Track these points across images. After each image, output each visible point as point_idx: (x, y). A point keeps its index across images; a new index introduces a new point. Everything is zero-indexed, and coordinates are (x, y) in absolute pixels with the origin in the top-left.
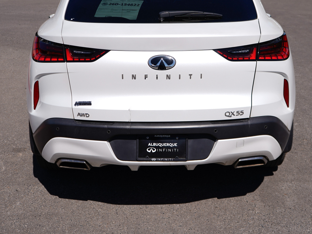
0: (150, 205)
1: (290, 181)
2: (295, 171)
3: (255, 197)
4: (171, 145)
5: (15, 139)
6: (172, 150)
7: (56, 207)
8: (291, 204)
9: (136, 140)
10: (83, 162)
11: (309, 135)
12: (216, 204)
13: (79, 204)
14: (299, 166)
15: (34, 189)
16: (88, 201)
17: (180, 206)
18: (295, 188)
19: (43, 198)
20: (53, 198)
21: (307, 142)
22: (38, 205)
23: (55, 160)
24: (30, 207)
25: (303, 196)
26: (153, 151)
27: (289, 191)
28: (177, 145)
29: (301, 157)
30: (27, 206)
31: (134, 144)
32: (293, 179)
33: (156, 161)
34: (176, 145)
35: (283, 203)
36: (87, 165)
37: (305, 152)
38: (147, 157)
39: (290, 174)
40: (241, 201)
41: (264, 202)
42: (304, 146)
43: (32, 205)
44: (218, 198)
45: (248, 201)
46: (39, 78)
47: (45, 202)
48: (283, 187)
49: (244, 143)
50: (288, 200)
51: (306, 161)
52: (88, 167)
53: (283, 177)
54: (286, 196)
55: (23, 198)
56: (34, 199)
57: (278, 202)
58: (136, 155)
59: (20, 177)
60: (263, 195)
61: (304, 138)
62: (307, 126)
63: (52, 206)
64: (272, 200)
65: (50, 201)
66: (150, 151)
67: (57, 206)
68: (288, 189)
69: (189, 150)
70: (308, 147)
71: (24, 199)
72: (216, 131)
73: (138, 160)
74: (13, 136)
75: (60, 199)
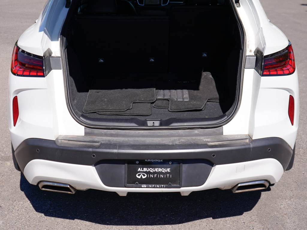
0: (141, 226)
1: (289, 198)
2: (293, 186)
3: (253, 217)
4: (164, 170)
5: (4, 146)
6: (164, 176)
7: (40, 227)
8: (292, 226)
9: (124, 164)
10: (66, 186)
11: (305, 143)
12: (211, 226)
13: (65, 224)
14: (297, 180)
15: (19, 205)
16: (75, 220)
17: (172, 227)
18: (295, 207)
19: (28, 216)
20: (39, 216)
21: (303, 151)
22: (21, 225)
23: (37, 182)
24: (13, 228)
25: (304, 216)
26: (143, 177)
27: (289, 210)
28: (170, 170)
29: (298, 169)
30: (11, 226)
31: (123, 169)
32: (292, 196)
33: (147, 187)
34: (168, 170)
35: (283, 226)
36: (71, 189)
37: (302, 163)
38: (137, 184)
39: (288, 190)
40: (238, 222)
41: (262, 224)
42: (300, 155)
43: (15, 224)
44: (213, 218)
45: (245, 222)
46: (17, 94)
47: (30, 221)
48: (281, 206)
49: (244, 168)
50: (288, 221)
51: (304, 174)
52: (72, 190)
53: (281, 193)
54: (286, 216)
55: (6, 215)
56: (18, 218)
57: (277, 224)
58: (124, 181)
59: (5, 191)
60: (261, 215)
61: (299, 146)
62: (302, 132)
63: (36, 227)
64: (270, 221)
65: (34, 220)
66: (139, 177)
67: (42, 226)
68: (288, 207)
69: (184, 176)
70: (305, 157)
71: (7, 217)
72: (214, 156)
73: (126, 186)
74: (3, 142)
75: (46, 217)
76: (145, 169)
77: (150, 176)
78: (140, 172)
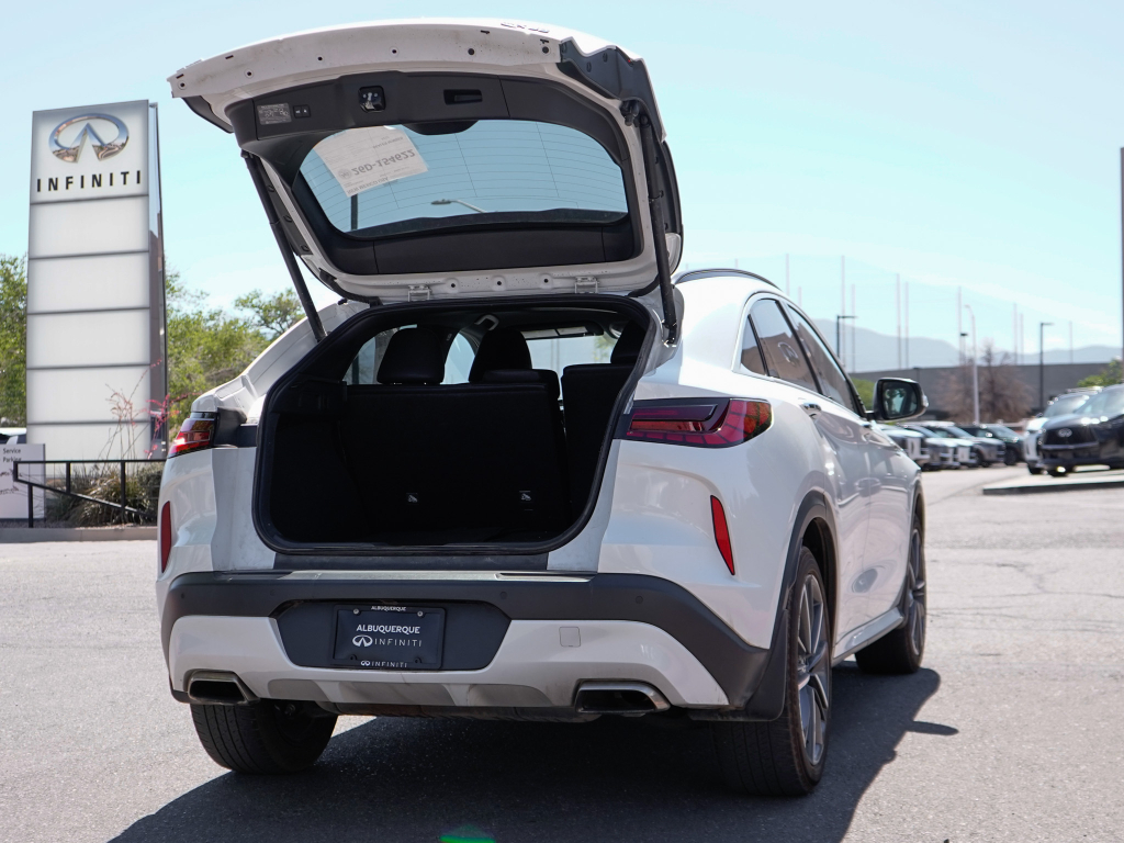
4: (405, 630)
6: (407, 643)
26: (366, 645)
28: (419, 630)
33: (370, 667)
34: (416, 630)
36: (240, 686)
49: (579, 635)
66: (359, 644)
76: (371, 628)
77: (378, 641)
78: (360, 632)
